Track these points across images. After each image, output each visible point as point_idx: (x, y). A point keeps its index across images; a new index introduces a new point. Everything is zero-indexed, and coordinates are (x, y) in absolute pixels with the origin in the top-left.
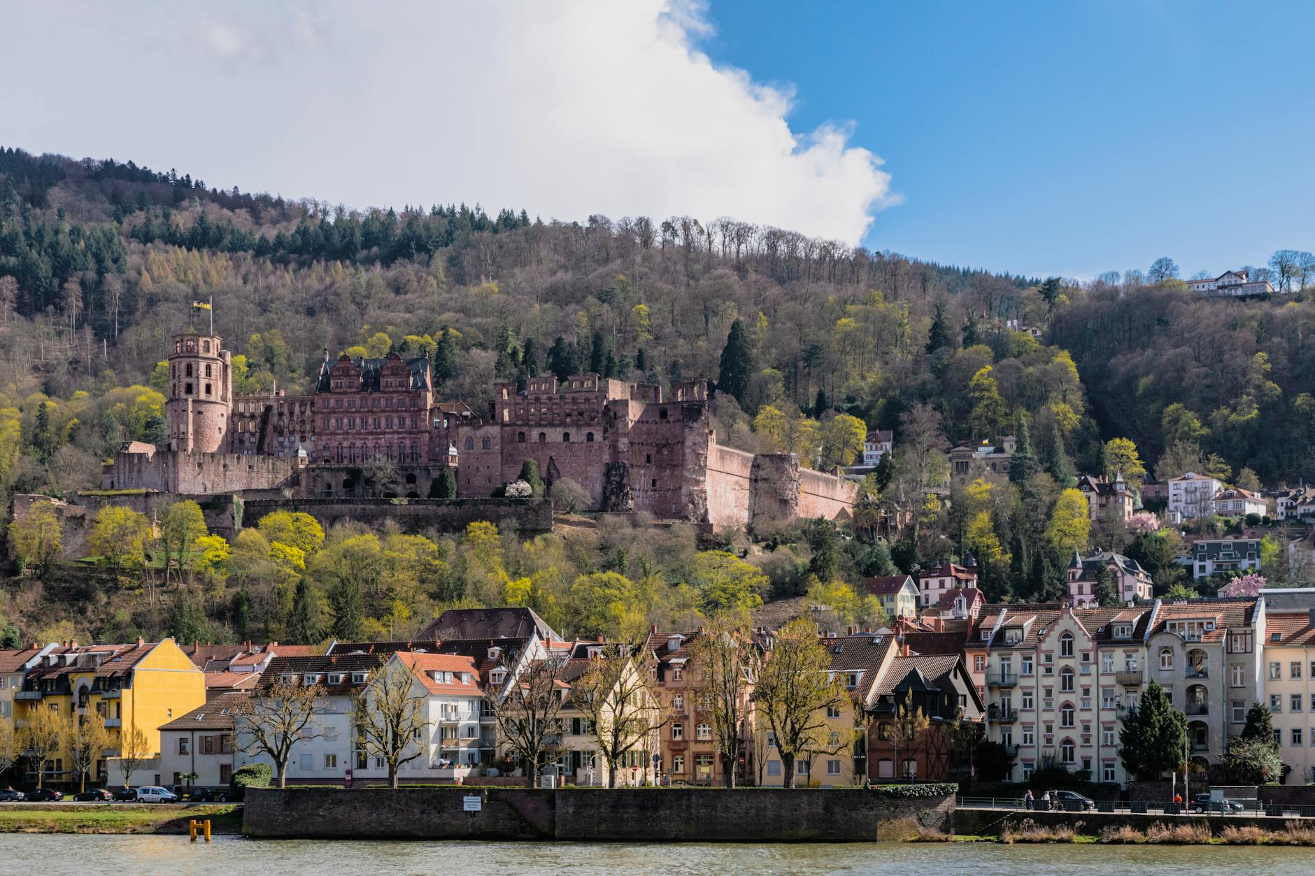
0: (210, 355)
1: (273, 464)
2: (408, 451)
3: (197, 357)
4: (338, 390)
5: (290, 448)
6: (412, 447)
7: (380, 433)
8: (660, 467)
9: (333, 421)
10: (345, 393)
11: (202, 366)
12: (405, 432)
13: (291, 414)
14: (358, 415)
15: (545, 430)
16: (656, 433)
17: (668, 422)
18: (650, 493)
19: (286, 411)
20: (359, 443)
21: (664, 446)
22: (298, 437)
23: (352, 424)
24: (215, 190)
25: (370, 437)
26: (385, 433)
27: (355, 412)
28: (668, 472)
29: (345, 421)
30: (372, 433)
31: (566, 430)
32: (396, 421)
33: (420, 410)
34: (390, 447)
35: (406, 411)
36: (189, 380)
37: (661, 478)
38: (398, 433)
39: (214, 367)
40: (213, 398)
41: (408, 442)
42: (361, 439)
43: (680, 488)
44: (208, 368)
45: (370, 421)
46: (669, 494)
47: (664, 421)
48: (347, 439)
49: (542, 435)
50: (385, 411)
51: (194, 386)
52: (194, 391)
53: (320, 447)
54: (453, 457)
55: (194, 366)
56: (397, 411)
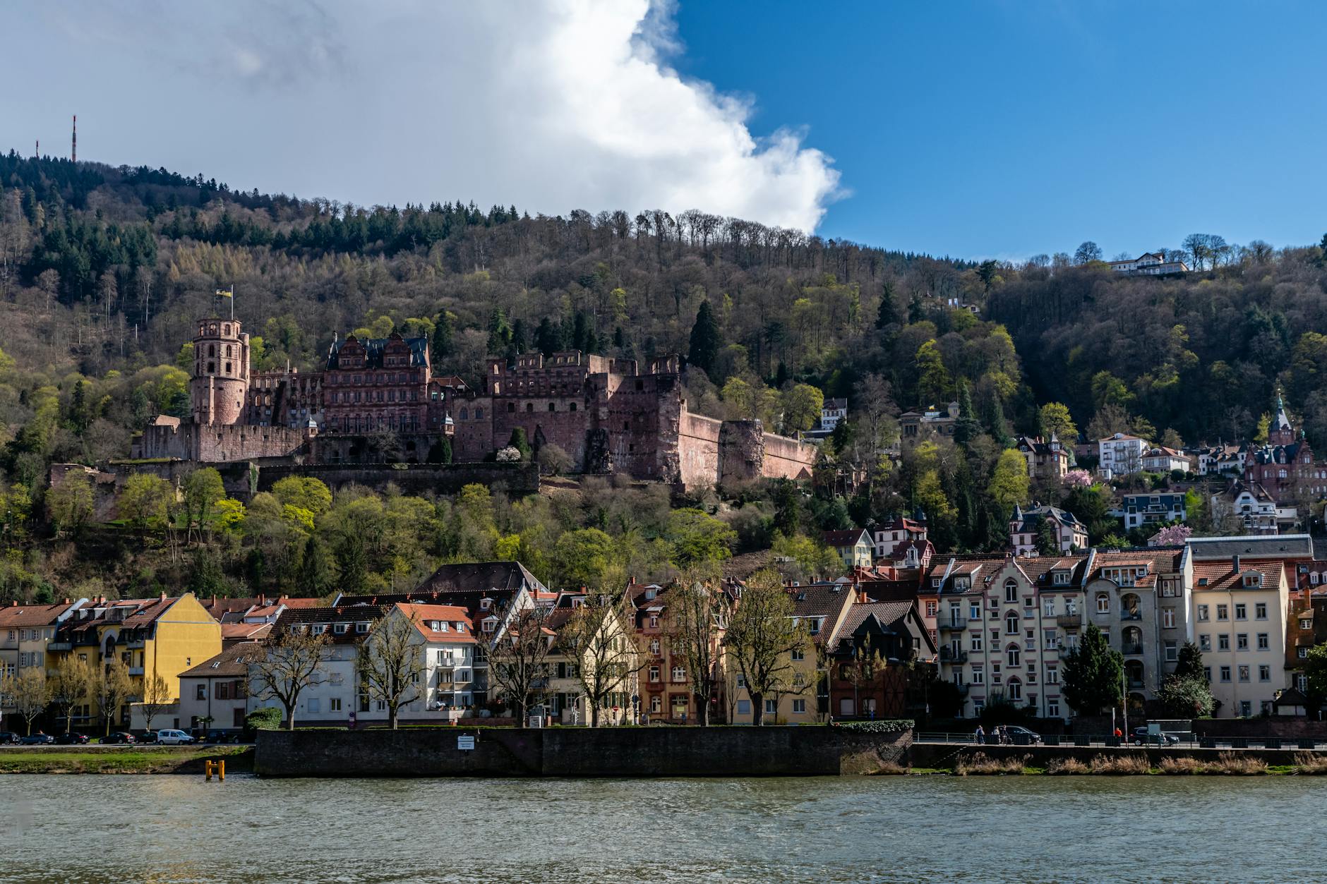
0: (230, 337)
1: (286, 434)
2: (408, 421)
3: (219, 339)
4: (345, 368)
5: (302, 419)
6: (412, 418)
7: (383, 406)
8: (637, 433)
9: (341, 395)
10: (352, 370)
11: (224, 347)
12: (406, 404)
13: (303, 389)
14: (363, 389)
15: (532, 401)
16: (633, 402)
17: (644, 393)
18: (627, 456)
19: (298, 386)
20: (364, 415)
21: (641, 414)
22: (309, 409)
23: (358, 398)
24: (237, 192)
25: (374, 409)
26: (387, 405)
27: (361, 387)
28: (644, 438)
29: (352, 394)
30: (375, 405)
31: (552, 401)
32: (397, 394)
33: (419, 384)
34: (393, 417)
35: (406, 385)
36: (211, 360)
37: (638, 443)
38: (400, 405)
39: (234, 347)
40: (232, 376)
41: (408, 413)
42: (366, 411)
43: (655, 452)
44: (229, 348)
45: (374, 394)
46: (645, 457)
47: (640, 392)
48: (353, 411)
49: (530, 406)
50: (387, 386)
51: (216, 365)
52: (216, 369)
53: (329, 419)
54: (449, 425)
55: (216, 347)
56: (399, 386)
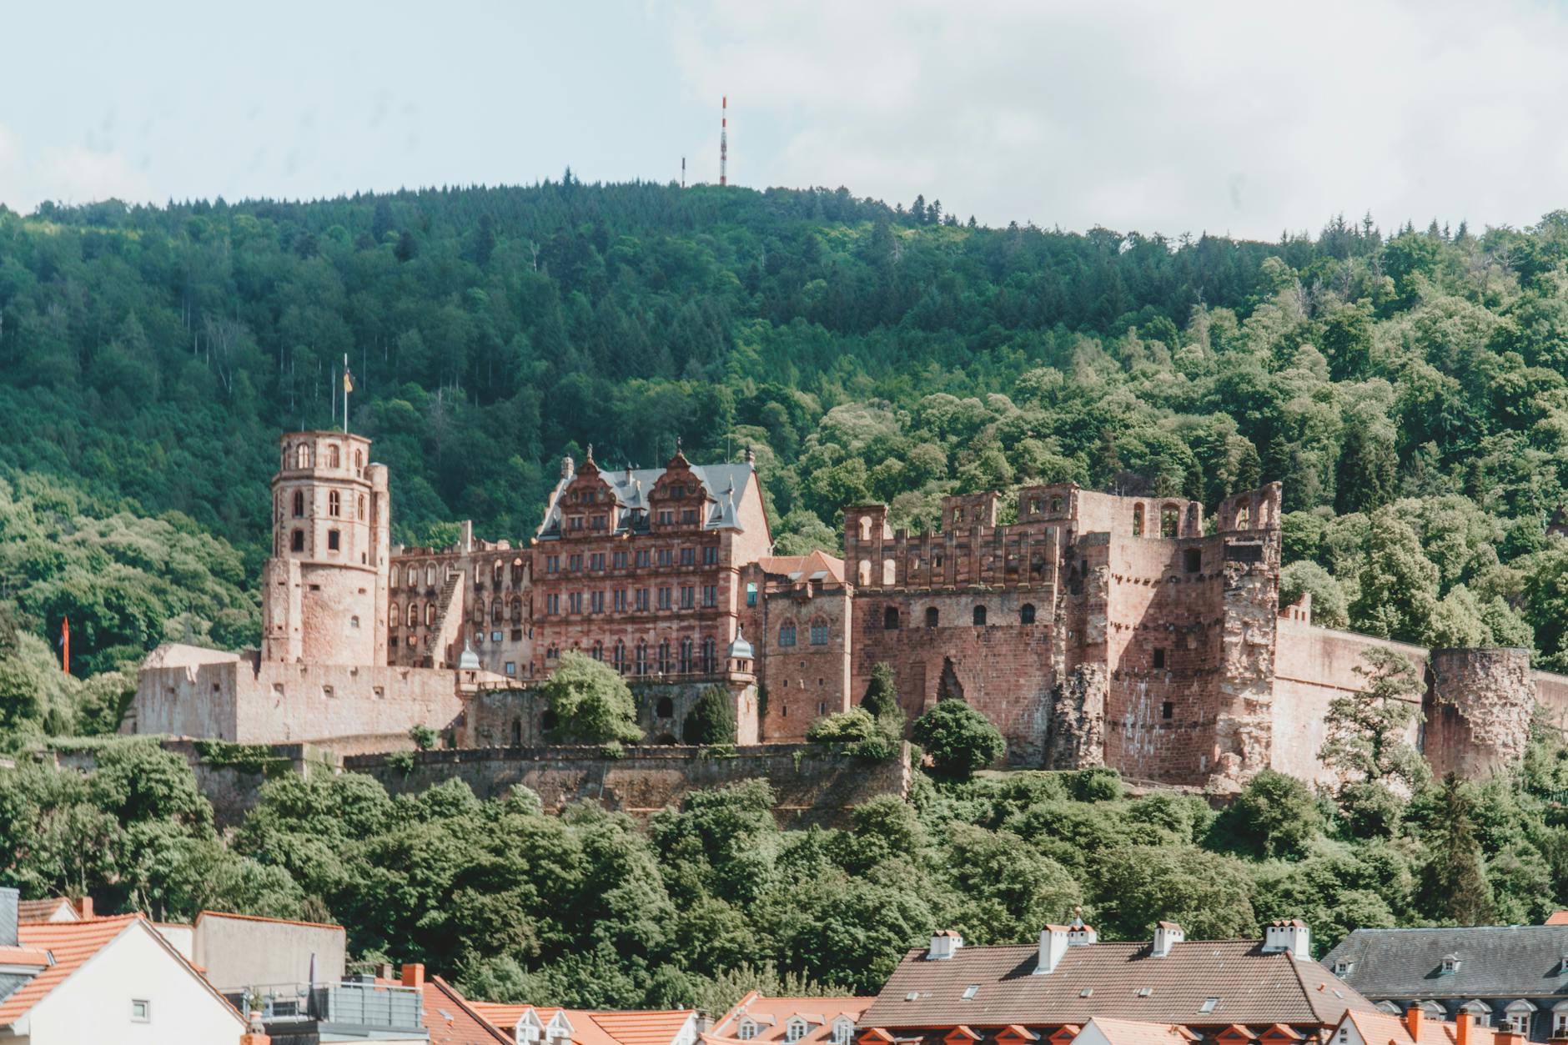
0: (339, 473)
2: (696, 653)
3: (311, 477)
4: (574, 535)
5: (494, 653)
6: (704, 646)
7: (648, 620)
8: (1182, 676)
9: (564, 597)
10: (587, 540)
11: (322, 495)
12: (692, 616)
13: (497, 585)
14: (608, 583)
15: (937, 603)
16: (1177, 603)
17: (1201, 578)
18: (1157, 731)
19: (488, 582)
21: (1190, 630)
22: (507, 630)
23: (597, 597)
25: (630, 628)
26: (655, 619)
27: (603, 579)
28: (1195, 687)
29: (586, 596)
30: (632, 620)
31: (980, 602)
32: (676, 593)
33: (720, 569)
34: (665, 647)
35: (694, 573)
36: (297, 523)
37: (1183, 699)
38: (680, 617)
39: (345, 495)
40: (342, 557)
41: (696, 636)
42: (612, 632)
43: (1214, 721)
44: (335, 497)
45: (630, 595)
46: (1196, 733)
47: (1194, 576)
48: (587, 633)
49: (932, 613)
50: (656, 574)
51: (306, 536)
52: (306, 545)
53: (541, 651)
54: (742, 663)
55: (306, 496)
56: (679, 574)
